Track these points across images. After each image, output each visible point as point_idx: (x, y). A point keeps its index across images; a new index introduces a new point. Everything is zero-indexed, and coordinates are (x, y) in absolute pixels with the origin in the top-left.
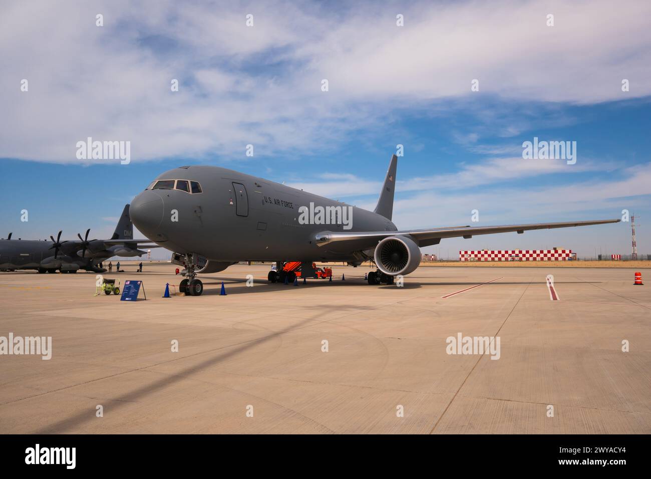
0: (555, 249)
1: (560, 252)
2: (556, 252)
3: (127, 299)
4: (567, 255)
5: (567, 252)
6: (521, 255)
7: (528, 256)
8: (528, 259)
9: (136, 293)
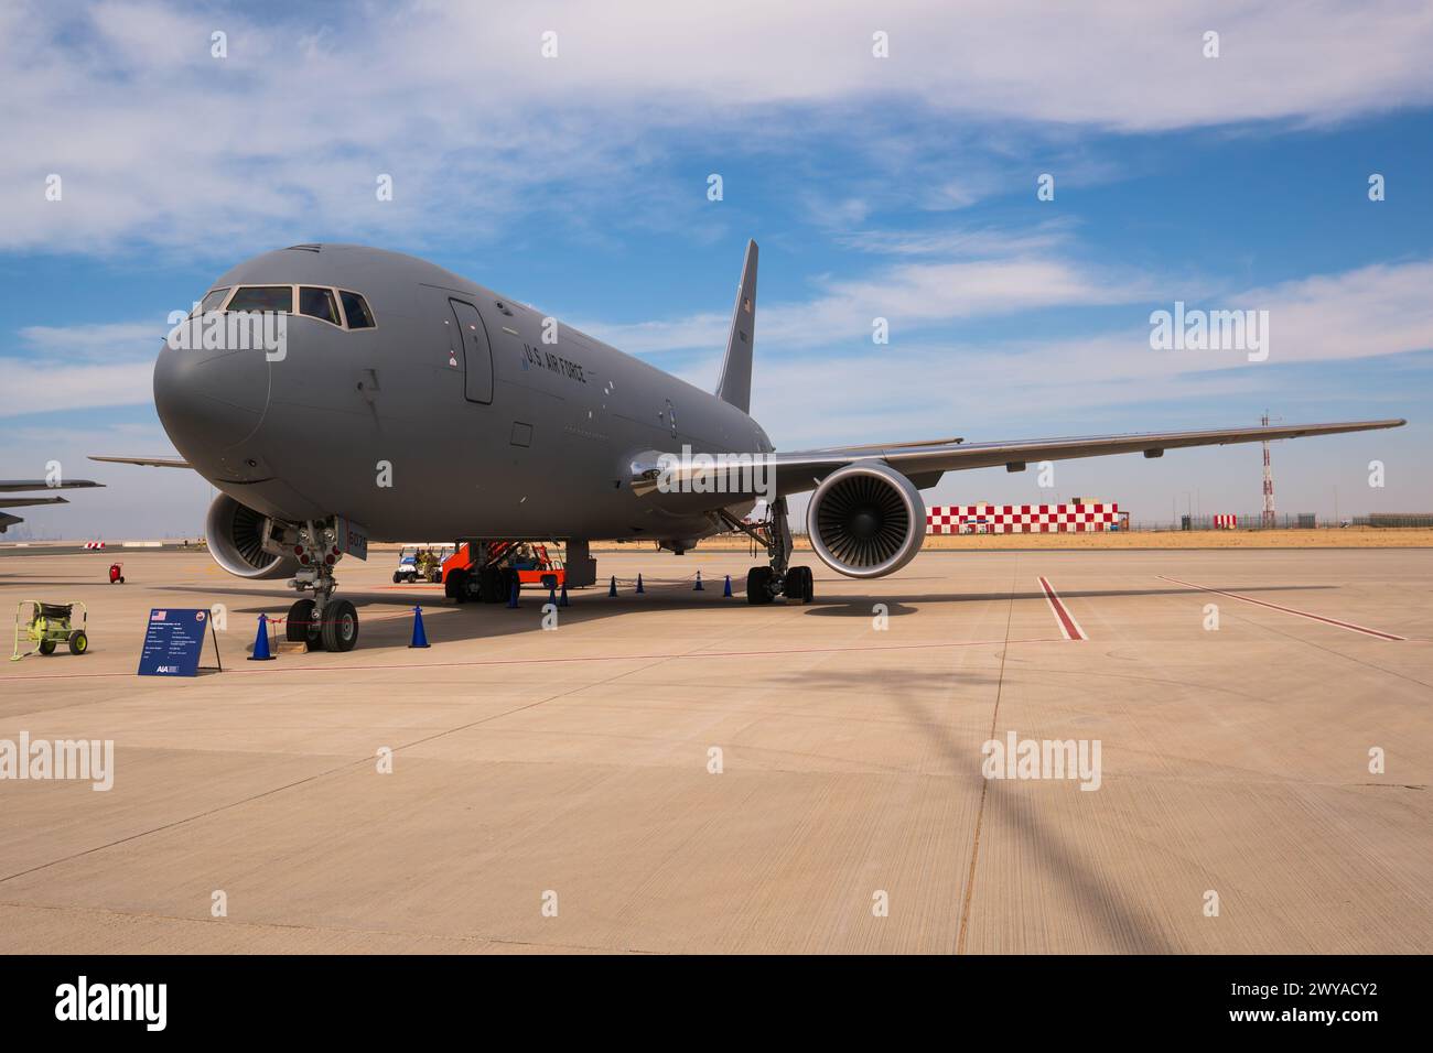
0: (1076, 501)
1: (1089, 509)
2: (1080, 509)
3: (161, 669)
4: (1108, 517)
5: (1108, 509)
6: (991, 519)
7: (1008, 519)
8: (1008, 529)
9: (194, 651)
